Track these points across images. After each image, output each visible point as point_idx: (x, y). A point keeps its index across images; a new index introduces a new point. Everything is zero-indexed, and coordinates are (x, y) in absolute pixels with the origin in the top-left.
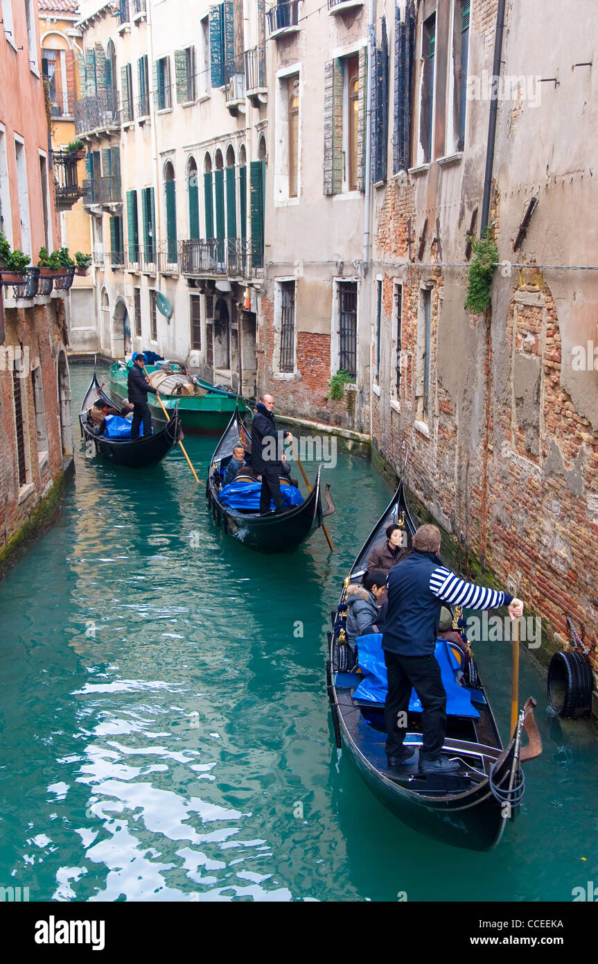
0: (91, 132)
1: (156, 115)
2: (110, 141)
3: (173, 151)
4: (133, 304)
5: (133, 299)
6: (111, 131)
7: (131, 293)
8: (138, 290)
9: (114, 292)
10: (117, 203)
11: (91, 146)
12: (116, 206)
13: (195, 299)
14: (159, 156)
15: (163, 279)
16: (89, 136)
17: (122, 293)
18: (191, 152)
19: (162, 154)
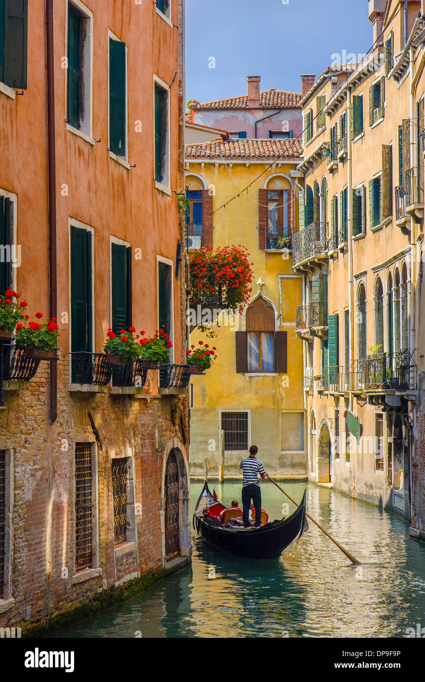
0: (303, 262)
1: (353, 241)
2: (321, 269)
3: (365, 273)
4: (334, 426)
5: (334, 421)
6: (319, 260)
7: (333, 416)
8: (337, 412)
9: (319, 414)
10: (322, 327)
11: (307, 275)
12: (322, 331)
13: (379, 416)
14: (354, 279)
15: (355, 399)
16: (303, 266)
17: (326, 416)
18: (378, 273)
19: (357, 277)
